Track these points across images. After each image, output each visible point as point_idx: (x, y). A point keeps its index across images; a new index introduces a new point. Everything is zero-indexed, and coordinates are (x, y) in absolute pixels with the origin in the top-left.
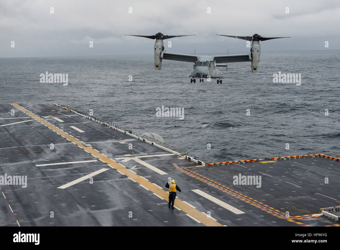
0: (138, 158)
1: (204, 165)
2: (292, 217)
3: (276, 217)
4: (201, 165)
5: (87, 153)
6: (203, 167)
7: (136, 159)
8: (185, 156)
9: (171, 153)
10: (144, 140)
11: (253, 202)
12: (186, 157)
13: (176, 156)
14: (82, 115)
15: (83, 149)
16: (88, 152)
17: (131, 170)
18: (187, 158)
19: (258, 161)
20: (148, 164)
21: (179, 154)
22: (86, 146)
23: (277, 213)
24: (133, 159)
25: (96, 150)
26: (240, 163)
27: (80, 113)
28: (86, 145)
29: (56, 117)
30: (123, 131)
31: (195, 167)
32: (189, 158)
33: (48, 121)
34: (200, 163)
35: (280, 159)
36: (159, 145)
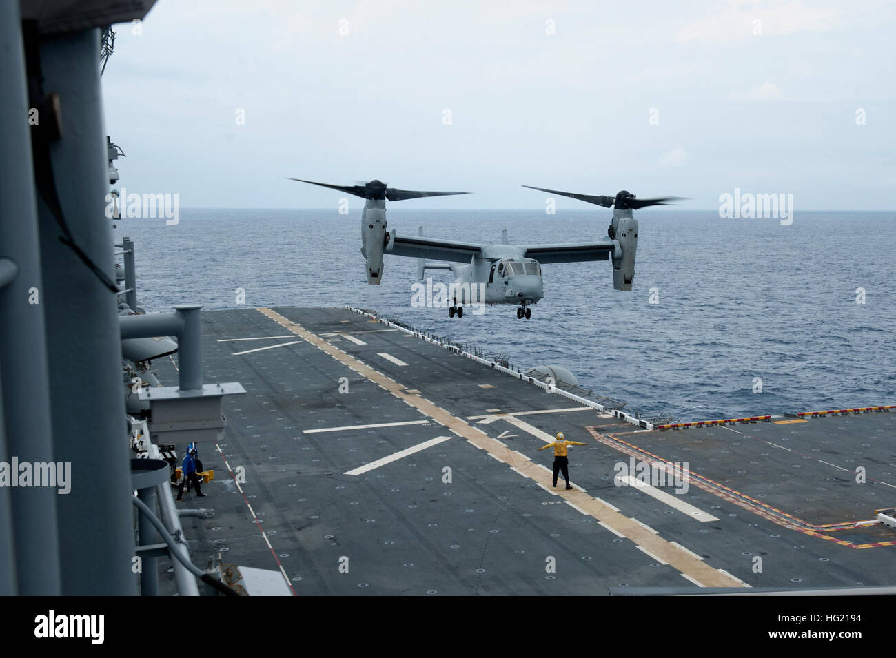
0: (515, 416)
1: (650, 430)
2: (815, 526)
3: (781, 527)
4: (645, 428)
5: (409, 406)
6: (647, 433)
7: (510, 418)
8: (613, 411)
9: (586, 406)
10: (530, 379)
11: (741, 500)
12: (616, 413)
13: (596, 411)
14: (405, 330)
15: (401, 399)
16: (412, 406)
17: (498, 439)
18: (618, 416)
19: (768, 419)
20: (532, 427)
21: (601, 407)
22: (408, 394)
23: (786, 520)
24: (504, 417)
25: (428, 401)
26: (731, 424)
27: (402, 326)
28: (407, 391)
29: (349, 335)
30: (489, 363)
31: (631, 433)
32: (622, 416)
33: (333, 343)
34: (643, 426)
35: (818, 416)
36: (564, 390)
